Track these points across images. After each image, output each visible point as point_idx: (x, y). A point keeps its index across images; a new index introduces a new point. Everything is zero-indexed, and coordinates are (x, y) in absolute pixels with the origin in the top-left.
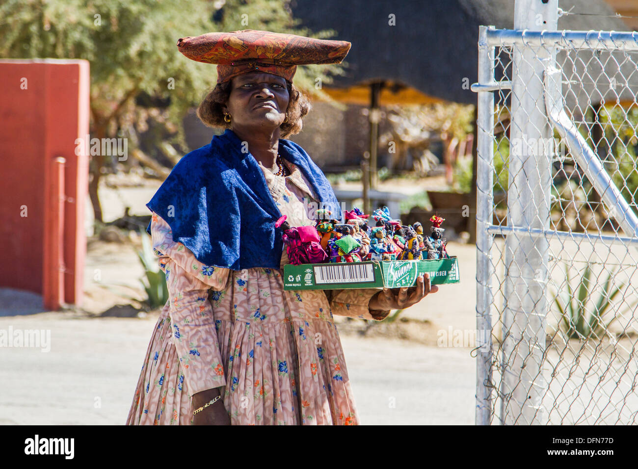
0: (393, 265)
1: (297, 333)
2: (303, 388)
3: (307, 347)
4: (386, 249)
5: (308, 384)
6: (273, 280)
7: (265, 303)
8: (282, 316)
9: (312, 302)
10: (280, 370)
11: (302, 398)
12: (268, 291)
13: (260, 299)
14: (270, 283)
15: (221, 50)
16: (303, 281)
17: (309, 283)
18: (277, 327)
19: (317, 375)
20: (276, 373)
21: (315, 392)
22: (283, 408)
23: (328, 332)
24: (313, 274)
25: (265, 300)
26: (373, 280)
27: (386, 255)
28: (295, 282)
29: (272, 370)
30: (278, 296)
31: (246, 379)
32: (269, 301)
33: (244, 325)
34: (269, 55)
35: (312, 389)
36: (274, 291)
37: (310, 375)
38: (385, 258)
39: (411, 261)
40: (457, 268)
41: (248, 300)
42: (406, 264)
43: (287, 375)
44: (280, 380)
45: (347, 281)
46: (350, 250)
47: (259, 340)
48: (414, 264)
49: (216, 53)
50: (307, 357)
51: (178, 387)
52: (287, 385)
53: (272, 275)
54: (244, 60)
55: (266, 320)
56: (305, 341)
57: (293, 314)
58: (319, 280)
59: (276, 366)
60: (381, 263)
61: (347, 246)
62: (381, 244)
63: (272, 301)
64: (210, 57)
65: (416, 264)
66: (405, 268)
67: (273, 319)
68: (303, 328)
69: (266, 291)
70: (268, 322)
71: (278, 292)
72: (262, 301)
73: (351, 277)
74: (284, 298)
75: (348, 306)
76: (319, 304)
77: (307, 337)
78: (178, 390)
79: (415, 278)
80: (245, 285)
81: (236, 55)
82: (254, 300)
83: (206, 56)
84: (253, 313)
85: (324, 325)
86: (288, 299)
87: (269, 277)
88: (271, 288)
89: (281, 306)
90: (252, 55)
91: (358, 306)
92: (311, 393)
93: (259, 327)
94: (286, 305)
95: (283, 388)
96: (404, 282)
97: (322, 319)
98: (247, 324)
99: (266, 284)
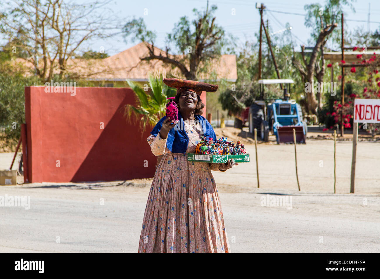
0: (217, 156)
1: (190, 175)
2: (190, 192)
3: (193, 179)
4: (214, 151)
5: (192, 191)
6: (185, 158)
7: (182, 165)
8: (186, 169)
9: (199, 165)
10: (183, 186)
11: (190, 195)
12: (183, 161)
13: (180, 164)
14: (184, 159)
15: (177, 83)
16: (192, 159)
17: (194, 160)
18: (184, 173)
19: (195, 188)
20: (182, 187)
21: (194, 194)
22: (184, 198)
23: (203, 175)
24: (195, 157)
25: (182, 164)
26: (209, 160)
27: (214, 153)
28: (190, 159)
29: (181, 186)
30: (186, 163)
31: (174, 188)
32: (183, 164)
33: (174, 172)
34: (191, 86)
35: (193, 193)
36: (185, 161)
37: (193, 188)
38: (214, 154)
39: (225, 155)
40: (248, 158)
41: (176, 164)
42: (222, 156)
43: (185, 188)
44: (183, 190)
45: (203, 160)
46: (204, 150)
47: (178, 177)
48: (226, 156)
49: (175, 84)
50: (192, 183)
51: (158, 191)
52: (185, 191)
53: (185, 156)
54: (184, 87)
55: (181, 170)
56: (192, 178)
57: (190, 169)
58: (196, 159)
59: (182, 185)
60: (212, 155)
61: (204, 149)
62: (213, 149)
63: (184, 164)
64: (173, 85)
65: (228, 156)
66: (222, 157)
67: (183, 170)
68: (192, 174)
69: (182, 161)
70: (182, 171)
71: (186, 162)
72: (181, 164)
73: (204, 159)
74: (188, 164)
75: (214, 167)
76: (201, 166)
77: (193, 176)
78: (158, 192)
79: (227, 160)
80: (176, 159)
81: (181, 85)
82: (178, 164)
83: (172, 85)
84: (177, 168)
85: (202, 172)
86: (189, 164)
87: (184, 157)
88: (184, 160)
89: (187, 166)
90: (186, 86)
91: (216, 167)
92: (192, 194)
93: (178, 172)
94: (188, 166)
95: (184, 192)
96: (221, 161)
97: (202, 170)
98: (175, 171)
99: (183, 159)
